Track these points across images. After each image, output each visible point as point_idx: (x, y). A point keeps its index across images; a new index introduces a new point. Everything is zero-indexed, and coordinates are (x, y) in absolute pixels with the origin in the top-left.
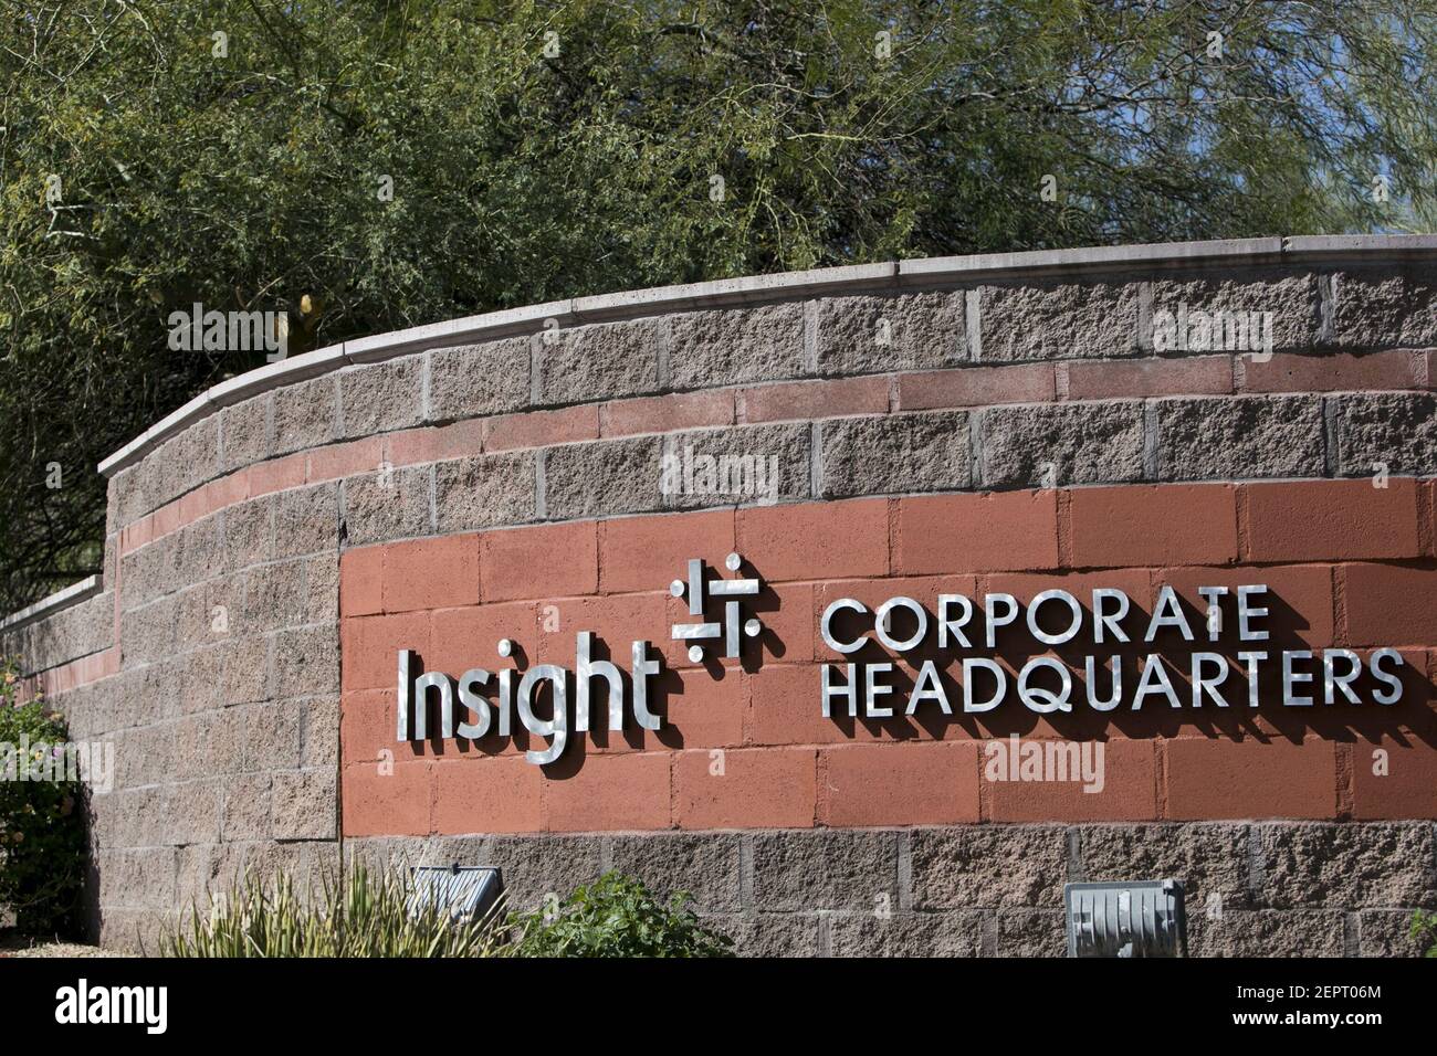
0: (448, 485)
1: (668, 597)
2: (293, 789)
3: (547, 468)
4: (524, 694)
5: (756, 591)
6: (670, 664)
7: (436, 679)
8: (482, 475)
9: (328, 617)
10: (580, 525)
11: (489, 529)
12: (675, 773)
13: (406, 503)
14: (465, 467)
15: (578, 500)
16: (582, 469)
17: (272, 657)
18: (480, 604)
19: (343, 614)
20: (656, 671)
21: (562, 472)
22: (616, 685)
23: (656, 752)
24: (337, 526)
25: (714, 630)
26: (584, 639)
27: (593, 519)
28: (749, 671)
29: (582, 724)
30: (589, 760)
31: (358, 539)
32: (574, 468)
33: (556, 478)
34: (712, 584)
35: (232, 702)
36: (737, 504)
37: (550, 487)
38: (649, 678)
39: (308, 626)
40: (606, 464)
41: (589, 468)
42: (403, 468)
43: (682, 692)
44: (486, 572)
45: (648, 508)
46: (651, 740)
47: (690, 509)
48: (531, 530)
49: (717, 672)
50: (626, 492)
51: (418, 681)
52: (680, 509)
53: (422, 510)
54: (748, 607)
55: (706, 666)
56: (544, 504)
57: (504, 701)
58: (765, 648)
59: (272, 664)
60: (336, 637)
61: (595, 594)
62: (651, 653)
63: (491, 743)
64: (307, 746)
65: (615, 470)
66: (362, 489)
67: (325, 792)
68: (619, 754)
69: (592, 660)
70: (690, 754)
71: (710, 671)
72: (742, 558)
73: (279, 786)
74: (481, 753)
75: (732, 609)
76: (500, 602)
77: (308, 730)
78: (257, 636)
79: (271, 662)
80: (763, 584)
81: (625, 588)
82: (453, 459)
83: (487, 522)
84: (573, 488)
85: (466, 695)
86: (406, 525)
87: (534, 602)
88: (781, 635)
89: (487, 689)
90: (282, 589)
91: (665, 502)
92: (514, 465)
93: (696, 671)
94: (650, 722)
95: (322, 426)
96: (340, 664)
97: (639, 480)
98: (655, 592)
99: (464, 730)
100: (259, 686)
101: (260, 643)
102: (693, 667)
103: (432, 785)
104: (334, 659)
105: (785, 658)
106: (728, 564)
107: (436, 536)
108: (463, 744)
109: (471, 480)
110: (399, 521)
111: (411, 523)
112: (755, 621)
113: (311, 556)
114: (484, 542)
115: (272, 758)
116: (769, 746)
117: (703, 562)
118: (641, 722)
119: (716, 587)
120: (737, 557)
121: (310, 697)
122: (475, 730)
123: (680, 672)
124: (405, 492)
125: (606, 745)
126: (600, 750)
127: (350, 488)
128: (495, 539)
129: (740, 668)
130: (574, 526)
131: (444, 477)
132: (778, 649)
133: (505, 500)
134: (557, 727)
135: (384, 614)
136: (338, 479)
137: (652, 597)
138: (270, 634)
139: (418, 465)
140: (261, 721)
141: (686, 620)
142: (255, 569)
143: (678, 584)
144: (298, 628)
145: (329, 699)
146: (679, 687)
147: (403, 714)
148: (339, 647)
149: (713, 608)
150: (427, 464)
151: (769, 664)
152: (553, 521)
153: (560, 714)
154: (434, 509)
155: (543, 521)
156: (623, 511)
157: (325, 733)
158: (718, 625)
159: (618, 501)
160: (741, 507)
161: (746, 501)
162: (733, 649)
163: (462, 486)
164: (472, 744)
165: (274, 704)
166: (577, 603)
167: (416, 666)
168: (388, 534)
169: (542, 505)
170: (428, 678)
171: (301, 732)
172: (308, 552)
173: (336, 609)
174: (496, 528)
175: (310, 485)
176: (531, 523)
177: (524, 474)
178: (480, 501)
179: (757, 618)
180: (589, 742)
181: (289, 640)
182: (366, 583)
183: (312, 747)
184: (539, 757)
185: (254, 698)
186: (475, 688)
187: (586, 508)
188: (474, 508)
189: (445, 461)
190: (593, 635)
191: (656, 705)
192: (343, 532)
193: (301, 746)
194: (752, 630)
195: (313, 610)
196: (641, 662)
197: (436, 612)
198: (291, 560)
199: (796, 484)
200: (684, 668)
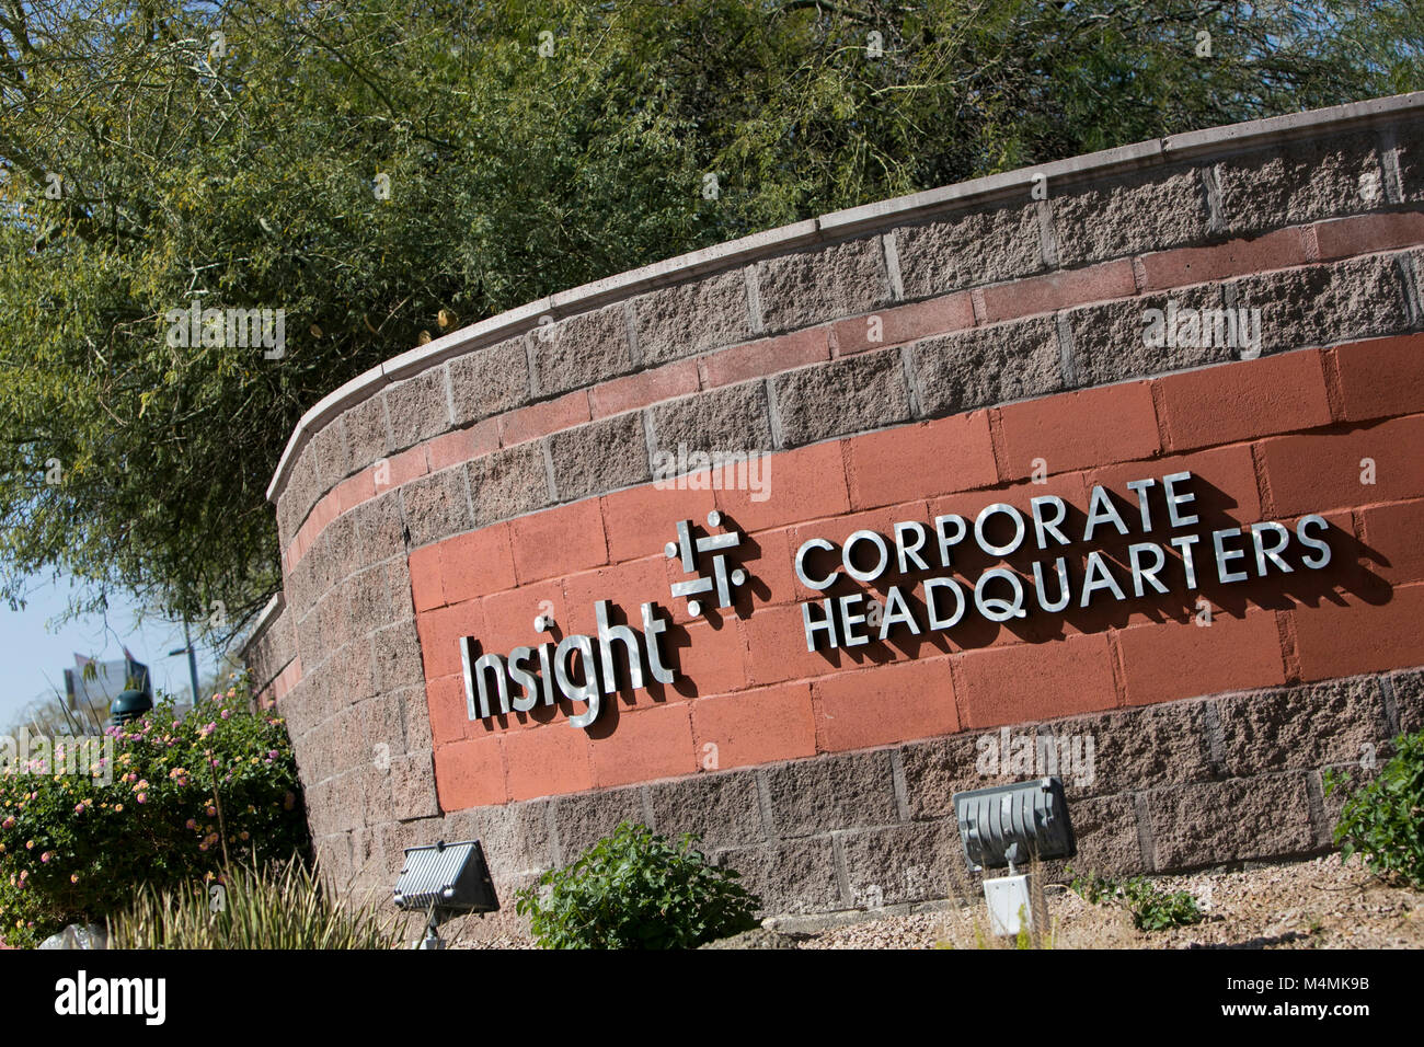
0: (479, 480)
1: (666, 559)
2: (404, 773)
3: (553, 454)
4: (560, 665)
5: (737, 543)
6: (677, 620)
7: (491, 660)
8: (504, 468)
9: (407, 616)
10: (586, 502)
11: (515, 517)
12: (694, 720)
13: (450, 501)
14: (490, 464)
15: (581, 480)
16: (581, 451)
17: (374, 656)
18: (518, 586)
19: (418, 611)
20: (664, 629)
21: (566, 456)
22: (633, 647)
23: (676, 702)
24: (401, 530)
25: (705, 584)
26: (601, 609)
27: (596, 496)
28: (743, 618)
29: (610, 687)
30: (623, 717)
31: (419, 541)
32: (575, 452)
33: (561, 463)
34: (698, 541)
35: (355, 699)
37: (557, 472)
38: (659, 636)
39: (394, 624)
40: (600, 443)
41: (587, 449)
42: (443, 470)
43: (690, 645)
44: (518, 559)
45: (639, 479)
46: (670, 692)
48: (548, 513)
49: (717, 622)
50: (620, 466)
51: (477, 664)
53: (462, 507)
54: (733, 558)
55: (707, 618)
56: (555, 488)
57: (545, 673)
58: (754, 595)
59: (374, 662)
60: (415, 631)
61: (607, 565)
62: (658, 612)
63: (542, 712)
64: (408, 735)
65: (607, 449)
66: (416, 494)
67: (424, 773)
68: (646, 709)
69: (610, 626)
70: (704, 702)
71: (710, 622)
72: (721, 514)
73: (395, 773)
74: (536, 723)
75: (719, 562)
76: (533, 582)
77: (407, 720)
78: (362, 637)
79: (374, 660)
80: (743, 536)
81: (631, 555)
82: (479, 457)
83: (513, 511)
84: (576, 470)
85: (515, 672)
86: (452, 522)
87: (559, 579)
88: (766, 580)
89: (530, 664)
90: (374, 593)
91: (652, 472)
92: (528, 455)
93: (698, 624)
94: (665, 677)
95: (381, 441)
96: (421, 656)
97: (629, 454)
98: (655, 556)
99: (519, 704)
100: (368, 682)
101: (365, 644)
102: (695, 620)
103: (503, 757)
104: (416, 651)
105: (772, 601)
106: (710, 522)
107: (475, 529)
108: (521, 716)
109: (496, 474)
110: (446, 520)
111: (455, 520)
112: (739, 571)
113: (388, 560)
114: (513, 530)
115: (387, 747)
116: (769, 685)
117: (690, 523)
118: (658, 677)
119: (704, 545)
120: (716, 514)
121: (404, 688)
122: (526, 703)
123: (686, 627)
124: (448, 493)
125: (634, 702)
126: (630, 707)
127: (406, 494)
128: (521, 526)
129: (736, 615)
130: (582, 504)
131: (474, 475)
132: (765, 594)
133: (524, 488)
134: (587, 694)
135: (447, 606)
136: (396, 488)
137: (654, 560)
138: (371, 635)
139: (453, 467)
140: (375, 714)
141: (683, 578)
142: (353, 578)
143: (674, 548)
144: (388, 626)
145: (419, 687)
146: (687, 641)
147: (470, 695)
148: (419, 641)
149: (702, 563)
150: (460, 464)
151: (760, 609)
152: (565, 502)
153: (591, 679)
154: (471, 504)
155: (556, 503)
156: (620, 485)
157: (419, 719)
158: (709, 578)
159: (614, 476)
162: (725, 601)
163: (490, 481)
164: (528, 716)
165: (381, 697)
166: (593, 574)
167: (475, 650)
168: (440, 532)
169: (553, 488)
170: (485, 661)
171: (403, 722)
172: (385, 557)
173: (411, 607)
174: (521, 515)
175: (379, 496)
176: (547, 506)
177: (536, 462)
178: (506, 492)
179: (741, 567)
180: (620, 701)
181: (383, 638)
182: (430, 579)
183: (413, 735)
184: (580, 721)
185: (369, 694)
186: (521, 664)
187: (589, 486)
188: (502, 499)
189: (473, 459)
190: (608, 603)
191: (669, 660)
192: (407, 535)
193: (404, 733)
194: (738, 579)
195: (395, 609)
196: (650, 622)
197: (485, 599)
198: (375, 565)
199: (760, 439)
200: (688, 623)
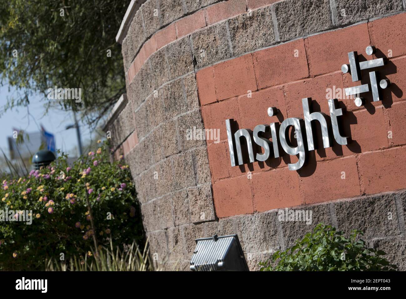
0: (235, 30)
1: (342, 74)
2: (196, 196)
3: (277, 14)
4: (282, 135)
5: (383, 64)
6: (349, 109)
7: (243, 132)
8: (249, 22)
9: (196, 108)
10: (296, 42)
11: (256, 51)
12: (359, 166)
13: (219, 42)
14: (241, 20)
15: (293, 29)
16: (293, 12)
17: (177, 130)
18: (258, 90)
19: (202, 105)
20: (341, 114)
21: (284, 15)
22: (324, 124)
23: (349, 156)
24: (191, 59)
25: (365, 88)
26: (305, 103)
27: (301, 38)
28: (386, 107)
29: (311, 147)
30: (319, 165)
31: (201, 65)
32: (289, 13)
33: (281, 19)
34: (361, 63)
35: (167, 155)
36: (368, 19)
37: (279, 24)
38: (339, 118)
39: (189, 112)
40: (304, 7)
41: (296, 11)
42: (214, 24)
43: (356, 123)
44: (257, 74)
45: (326, 28)
46: (346, 150)
47: (346, 25)
48: (274, 48)
49: (372, 110)
50: (315, 21)
51: (235, 134)
52: (342, 26)
53: (226, 45)
54: (381, 73)
55: (366, 107)
56: (278, 34)
57: (274, 139)
58: (393, 94)
59: (178, 134)
60: (200, 117)
61: (309, 77)
62: (338, 104)
63: (272, 162)
64: (198, 175)
65: (308, 11)
66: (199, 38)
67: (207, 196)
68: (332, 159)
69: (311, 112)
70: (364, 155)
71: (368, 110)
72: (374, 48)
73: (190, 195)
74: (269, 168)
75: (372, 75)
76: (266, 88)
77: (197, 166)
78: (171, 120)
79: (178, 133)
80: (386, 60)
81: (322, 72)
82: (235, 16)
83: (255, 47)
84: (290, 23)
85: (257, 139)
86: (220, 54)
87: (282, 86)
88: (399, 85)
89: (265, 135)
90: (177, 94)
91: (334, 24)
92: (262, 15)
93: (361, 111)
94: (342, 141)
95: (179, 8)
97: (320, 14)
98: (336, 72)
99: (260, 157)
100: (175, 145)
101: (172, 124)
102: (359, 109)
103: (251, 187)
105: (403, 97)
106: (367, 52)
107: (234, 58)
108: (261, 164)
109: (244, 26)
110: (217, 52)
111: (222, 52)
112: (384, 81)
113: (184, 76)
114: (254, 58)
115: (186, 182)
116: (402, 145)
117: (356, 53)
118: (338, 142)
119: (364, 65)
120: (370, 48)
121: (195, 148)
122: (264, 157)
123: (354, 113)
124: (217, 37)
125: (325, 156)
126: (323, 159)
127: (194, 38)
128: (259, 56)
129: (382, 106)
130: (294, 43)
131: (232, 27)
132: (399, 94)
133: (261, 34)
134: (298, 151)
135: (218, 102)
136: (188, 35)
137: (335, 75)
138: (175, 118)
139: (220, 22)
140: (179, 163)
141: (351, 85)
142: (165, 86)
143: (346, 66)
144: (185, 114)
145: (202, 148)
146: (355, 121)
147: (232, 152)
148: (202, 121)
149: (363, 76)
150: (224, 21)
151: (396, 102)
152: (284, 42)
153: (300, 143)
154: (230, 43)
155: (279, 42)
156: (315, 31)
157: (203, 166)
158: (367, 85)
159: (311, 27)
160: (370, 20)
161: (372, 17)
162: (376, 98)
163: (241, 30)
164: (265, 164)
165: (182, 154)
166: (301, 83)
167: (235, 127)
168: (213, 60)
169: (277, 34)
170: (241, 133)
171: (194, 167)
172: (183, 74)
173: (198, 102)
174: (259, 50)
175: (179, 39)
176: (274, 44)
177: (267, 19)
178: (250, 36)
179: (385, 78)
180: (317, 155)
181: (182, 120)
182: (208, 87)
183: (200, 175)
184: (294, 167)
185: (175, 152)
186: (260, 134)
187: (298, 33)
188: (248, 40)
189: (232, 18)
190: (310, 100)
191: (344, 132)
192: (195, 62)
193: (195, 174)
194: (384, 85)
195: (189, 104)
196: (333, 110)
197: (240, 97)
198: (177, 79)
199: (395, 4)
200: (355, 110)
